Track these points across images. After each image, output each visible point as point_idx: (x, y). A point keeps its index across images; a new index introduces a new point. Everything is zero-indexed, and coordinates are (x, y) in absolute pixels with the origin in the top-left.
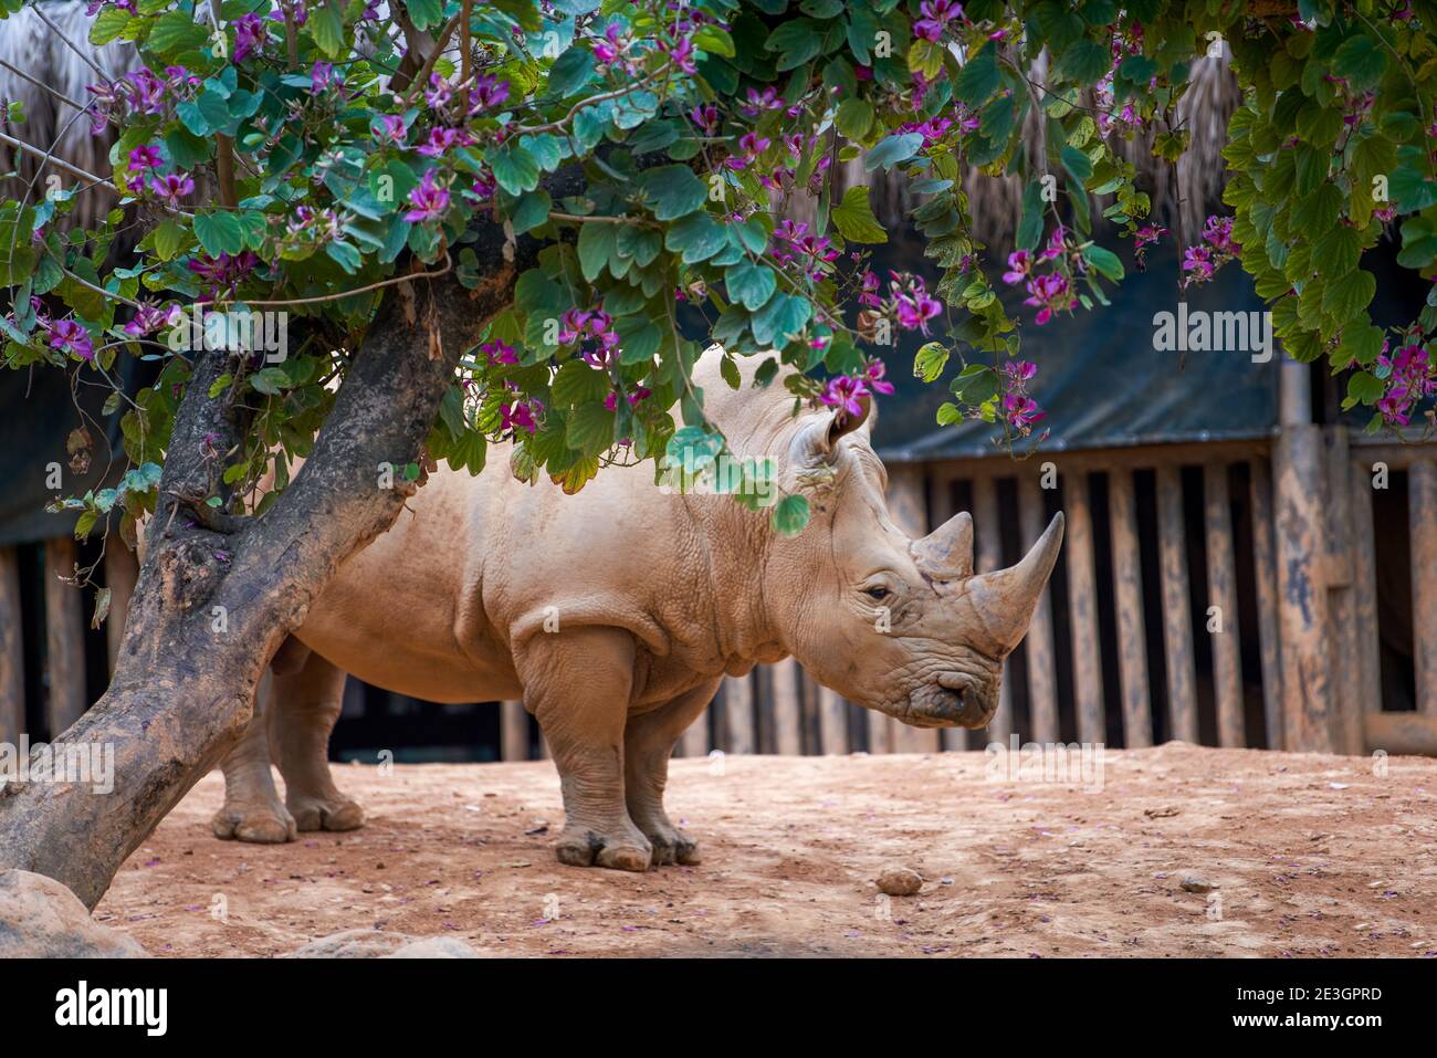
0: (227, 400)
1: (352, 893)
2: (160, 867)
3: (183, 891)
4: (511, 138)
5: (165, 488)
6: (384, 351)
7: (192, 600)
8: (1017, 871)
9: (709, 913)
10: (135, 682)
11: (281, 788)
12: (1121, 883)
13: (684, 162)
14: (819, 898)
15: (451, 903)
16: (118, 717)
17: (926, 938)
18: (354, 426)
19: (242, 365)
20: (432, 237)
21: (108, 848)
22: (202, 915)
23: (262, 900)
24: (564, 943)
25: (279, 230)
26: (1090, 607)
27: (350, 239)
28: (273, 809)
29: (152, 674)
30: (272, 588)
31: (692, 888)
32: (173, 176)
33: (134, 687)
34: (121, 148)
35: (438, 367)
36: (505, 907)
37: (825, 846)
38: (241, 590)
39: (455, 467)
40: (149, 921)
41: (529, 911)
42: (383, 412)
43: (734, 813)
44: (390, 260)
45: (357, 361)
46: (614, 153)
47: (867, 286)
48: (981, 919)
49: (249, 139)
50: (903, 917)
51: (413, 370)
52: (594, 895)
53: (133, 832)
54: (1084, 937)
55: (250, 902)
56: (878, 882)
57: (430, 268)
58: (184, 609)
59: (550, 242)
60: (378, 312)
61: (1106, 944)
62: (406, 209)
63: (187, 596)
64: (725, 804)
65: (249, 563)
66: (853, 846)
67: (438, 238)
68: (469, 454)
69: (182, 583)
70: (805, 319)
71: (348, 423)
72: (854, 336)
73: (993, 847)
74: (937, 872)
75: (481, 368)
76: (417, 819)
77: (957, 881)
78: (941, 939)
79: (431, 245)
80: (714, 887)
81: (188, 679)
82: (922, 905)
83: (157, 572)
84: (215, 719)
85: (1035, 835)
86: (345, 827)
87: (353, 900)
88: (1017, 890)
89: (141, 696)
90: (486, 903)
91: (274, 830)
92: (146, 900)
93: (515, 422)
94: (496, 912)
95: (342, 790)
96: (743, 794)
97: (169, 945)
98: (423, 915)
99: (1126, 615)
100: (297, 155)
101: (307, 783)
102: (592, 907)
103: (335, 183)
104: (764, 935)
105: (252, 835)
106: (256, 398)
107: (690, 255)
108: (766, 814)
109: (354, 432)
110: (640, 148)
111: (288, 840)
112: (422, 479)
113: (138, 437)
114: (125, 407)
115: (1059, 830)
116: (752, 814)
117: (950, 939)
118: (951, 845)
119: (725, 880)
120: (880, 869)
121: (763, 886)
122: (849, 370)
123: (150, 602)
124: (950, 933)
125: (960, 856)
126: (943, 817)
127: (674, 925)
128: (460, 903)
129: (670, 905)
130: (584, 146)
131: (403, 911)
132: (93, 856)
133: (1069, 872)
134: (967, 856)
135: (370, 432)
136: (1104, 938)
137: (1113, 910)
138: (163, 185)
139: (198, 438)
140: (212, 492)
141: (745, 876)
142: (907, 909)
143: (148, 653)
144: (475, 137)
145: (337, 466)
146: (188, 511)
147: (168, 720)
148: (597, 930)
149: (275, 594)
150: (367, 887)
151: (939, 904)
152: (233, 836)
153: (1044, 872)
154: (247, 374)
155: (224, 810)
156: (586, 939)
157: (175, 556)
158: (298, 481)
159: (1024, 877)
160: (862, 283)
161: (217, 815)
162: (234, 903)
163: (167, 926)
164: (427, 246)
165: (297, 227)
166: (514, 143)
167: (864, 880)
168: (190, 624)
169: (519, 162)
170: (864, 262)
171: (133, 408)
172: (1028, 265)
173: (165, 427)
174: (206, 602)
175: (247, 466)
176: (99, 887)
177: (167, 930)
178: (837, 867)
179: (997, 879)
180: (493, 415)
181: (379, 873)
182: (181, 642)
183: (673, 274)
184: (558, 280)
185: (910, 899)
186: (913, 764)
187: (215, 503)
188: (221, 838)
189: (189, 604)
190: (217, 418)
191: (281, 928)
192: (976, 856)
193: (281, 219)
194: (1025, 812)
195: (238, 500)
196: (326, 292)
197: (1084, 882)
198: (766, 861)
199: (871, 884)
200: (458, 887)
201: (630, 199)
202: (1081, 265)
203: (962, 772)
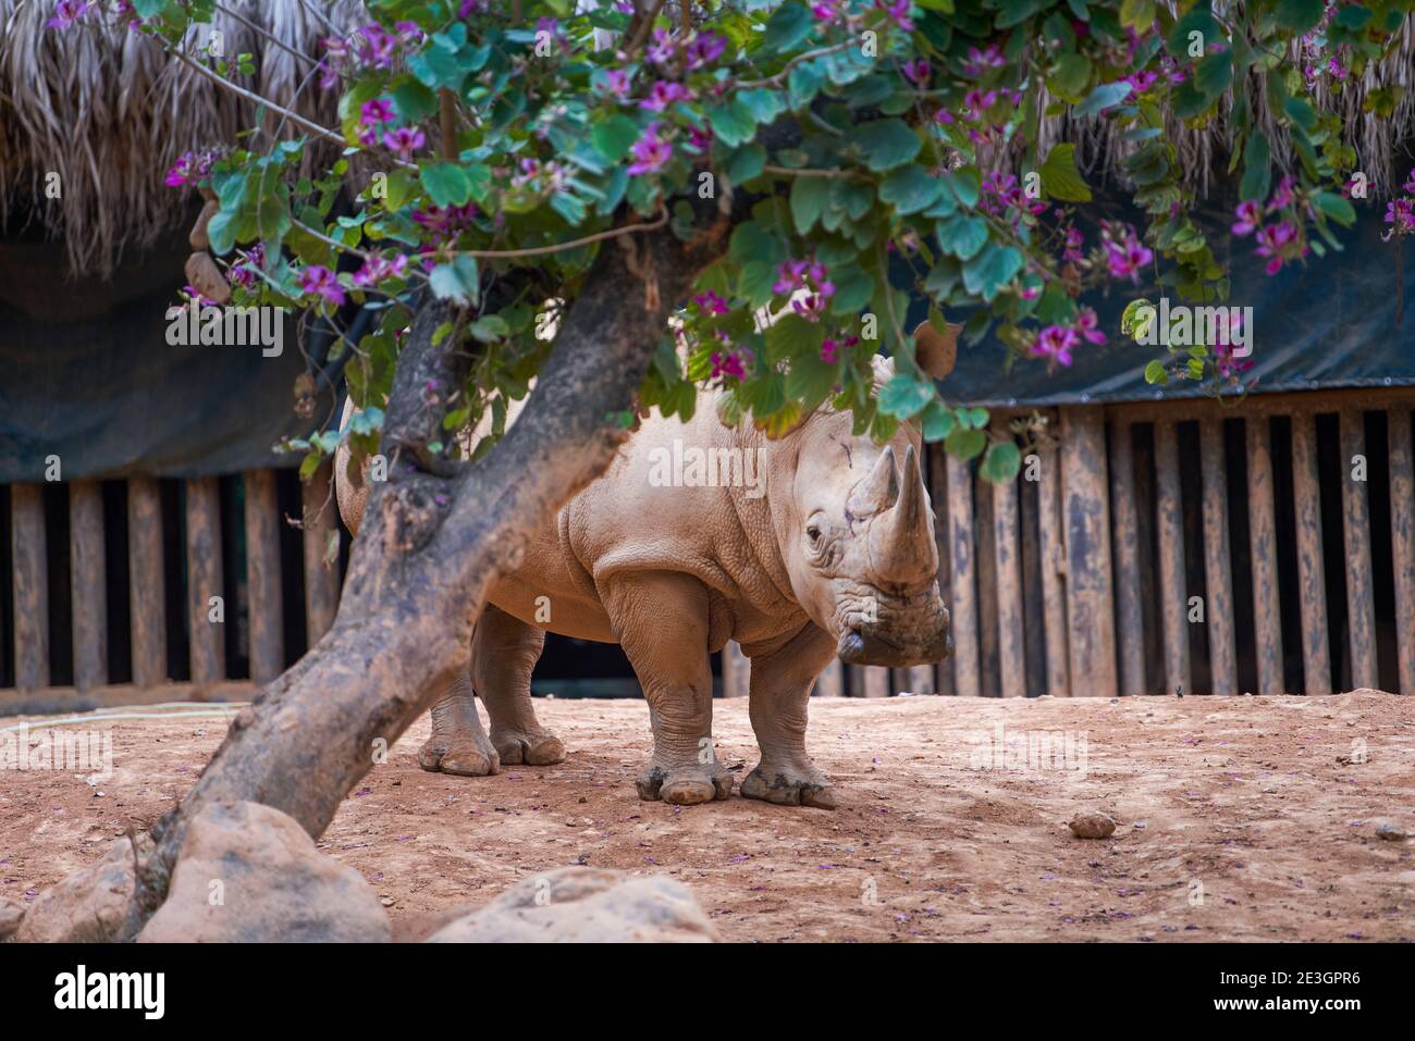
0: (448, 348)
1: (555, 826)
2: (370, 797)
3: (392, 821)
4: (728, 94)
5: (388, 433)
6: (600, 301)
7: (414, 543)
8: (1210, 816)
9: (905, 853)
10: (358, 621)
11: (486, 723)
12: (1316, 829)
13: (896, 116)
14: (1013, 839)
15: (651, 838)
16: (343, 654)
17: (1120, 881)
18: (570, 374)
19: (462, 314)
20: (649, 189)
21: (331, 782)
22: (412, 845)
23: (469, 831)
24: (763, 880)
25: (503, 183)
26: (1271, 551)
27: (572, 190)
28: (477, 742)
29: (374, 614)
30: (490, 530)
31: (887, 828)
32: (404, 130)
33: (357, 626)
34: (351, 101)
35: (652, 318)
36: (704, 843)
37: (1017, 788)
38: (460, 532)
39: (666, 414)
40: (361, 850)
41: (728, 847)
42: (599, 361)
43: (924, 753)
44: (609, 210)
45: (573, 311)
46: (830, 108)
47: (1070, 243)
48: (1175, 863)
49: (475, 93)
50: (1096, 860)
51: (628, 318)
52: (792, 833)
53: (356, 767)
54: (1280, 883)
55: (457, 833)
56: (1071, 825)
57: (646, 221)
58: (405, 552)
59: (763, 196)
60: (595, 262)
61: (1302, 891)
62: (626, 162)
63: (408, 538)
64: (915, 744)
65: (468, 508)
66: (1045, 788)
67: (655, 191)
68: (680, 402)
69: (404, 525)
70: (1015, 269)
71: (564, 372)
72: (1066, 286)
73: (1185, 792)
74: (1131, 816)
75: (692, 318)
76: (615, 754)
77: (1150, 826)
78: (1136, 883)
79: (649, 198)
80: (909, 826)
81: (409, 619)
82: (1116, 848)
83: (380, 515)
84: (435, 658)
85: (1227, 781)
86: (545, 762)
87: (557, 833)
88: (1211, 835)
89: (364, 634)
90: (686, 839)
91: (477, 762)
92: (357, 829)
93: (727, 369)
94: (695, 847)
95: (542, 724)
96: (932, 733)
97: (381, 874)
98: (626, 849)
99: (1306, 558)
100: (520, 109)
101: (509, 717)
102: (789, 845)
103: (557, 136)
104: (959, 876)
105: (455, 767)
106: (474, 346)
107: (904, 206)
108: (957, 755)
109: (570, 380)
110: (855, 102)
111: (491, 773)
112: (636, 426)
113: (361, 382)
114: (349, 353)
115: (1252, 776)
116: (942, 754)
117: (1145, 883)
118: (1143, 789)
119: (921, 820)
120: (1073, 812)
121: (957, 827)
122: (1061, 320)
123: (372, 544)
124: (1145, 876)
125: (1152, 801)
126: (1134, 761)
127: (870, 864)
128: (661, 838)
129: (867, 844)
130: (799, 99)
131: (605, 845)
132: (318, 789)
133: (1265, 818)
134: (1159, 800)
135: (586, 380)
136: (1300, 884)
137: (1308, 856)
138: (394, 137)
139: (421, 384)
140: (433, 437)
141: (938, 817)
142: (1100, 852)
143: (371, 594)
144: (694, 93)
145: (553, 413)
146: (409, 456)
147: (390, 659)
148: (796, 867)
149: (493, 537)
150: (570, 820)
151: (1133, 848)
152: (438, 768)
153: (1238, 817)
154: (468, 322)
155: (429, 742)
156: (784, 876)
157: (396, 499)
158: (515, 429)
159: (1218, 823)
160: (1066, 239)
161: (424, 747)
162: (442, 834)
163: (379, 855)
164: (644, 197)
165: (523, 179)
166: (732, 97)
167: (1058, 822)
168: (411, 565)
169: (737, 115)
170: (1067, 218)
171: (357, 354)
172: (1257, 216)
173: (387, 373)
174: (426, 544)
175: (467, 412)
176: (324, 820)
177: (379, 859)
178: (1031, 809)
179: (1190, 824)
180: (702, 363)
181: (581, 808)
182: (402, 583)
183: (886, 225)
184: (773, 233)
185: (1103, 842)
186: (1101, 707)
187: (436, 448)
188: (427, 769)
189: (409, 546)
190: (437, 365)
191: (488, 859)
192: (1168, 800)
193: (507, 171)
194: (1217, 756)
195: (456, 446)
196: (544, 243)
197: (1278, 829)
198: (961, 802)
199: (1064, 827)
200: (659, 822)
201: (843, 153)
202: (1311, 213)
203: (1151, 715)
